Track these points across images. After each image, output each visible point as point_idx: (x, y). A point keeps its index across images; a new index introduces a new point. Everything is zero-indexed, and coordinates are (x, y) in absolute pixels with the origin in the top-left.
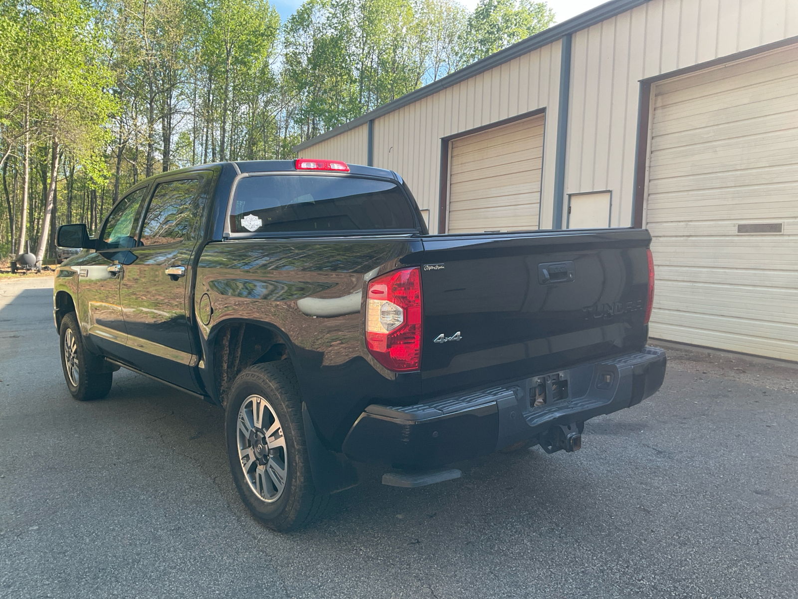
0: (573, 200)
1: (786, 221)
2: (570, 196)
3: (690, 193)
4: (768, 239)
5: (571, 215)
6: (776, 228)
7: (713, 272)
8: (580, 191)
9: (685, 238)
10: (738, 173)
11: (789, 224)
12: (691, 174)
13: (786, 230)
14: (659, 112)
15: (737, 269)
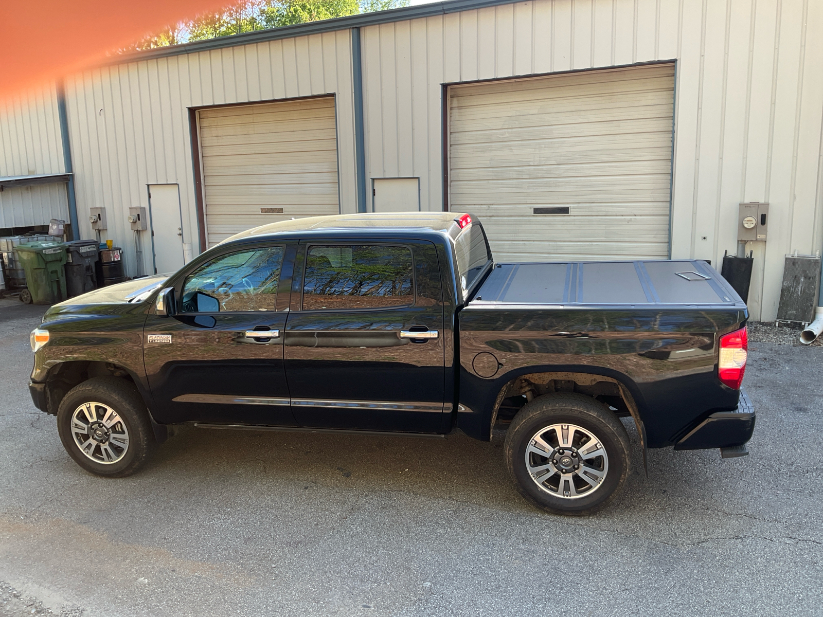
0: (377, 183)
1: (572, 205)
2: (373, 180)
3: (490, 182)
4: (559, 218)
5: (376, 197)
6: (565, 211)
7: (514, 244)
8: (384, 176)
9: (487, 218)
10: (532, 168)
11: (574, 208)
12: (490, 166)
13: (571, 212)
14: (455, 112)
15: (534, 241)
